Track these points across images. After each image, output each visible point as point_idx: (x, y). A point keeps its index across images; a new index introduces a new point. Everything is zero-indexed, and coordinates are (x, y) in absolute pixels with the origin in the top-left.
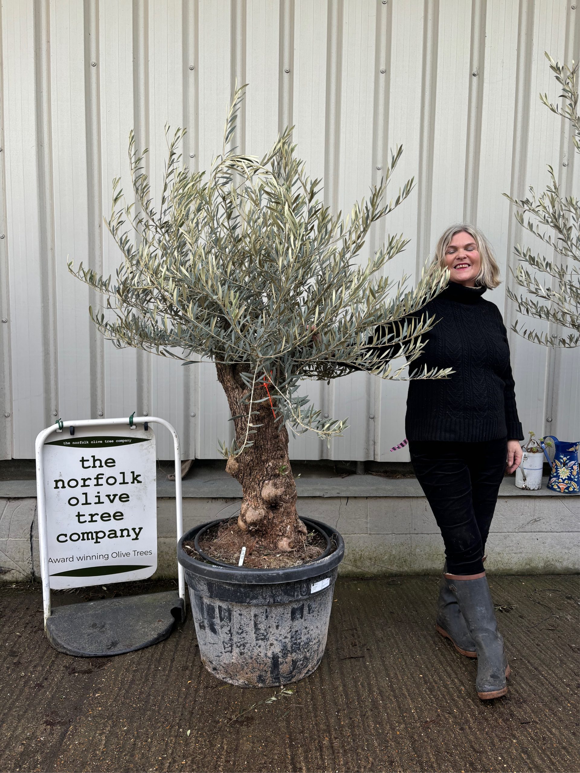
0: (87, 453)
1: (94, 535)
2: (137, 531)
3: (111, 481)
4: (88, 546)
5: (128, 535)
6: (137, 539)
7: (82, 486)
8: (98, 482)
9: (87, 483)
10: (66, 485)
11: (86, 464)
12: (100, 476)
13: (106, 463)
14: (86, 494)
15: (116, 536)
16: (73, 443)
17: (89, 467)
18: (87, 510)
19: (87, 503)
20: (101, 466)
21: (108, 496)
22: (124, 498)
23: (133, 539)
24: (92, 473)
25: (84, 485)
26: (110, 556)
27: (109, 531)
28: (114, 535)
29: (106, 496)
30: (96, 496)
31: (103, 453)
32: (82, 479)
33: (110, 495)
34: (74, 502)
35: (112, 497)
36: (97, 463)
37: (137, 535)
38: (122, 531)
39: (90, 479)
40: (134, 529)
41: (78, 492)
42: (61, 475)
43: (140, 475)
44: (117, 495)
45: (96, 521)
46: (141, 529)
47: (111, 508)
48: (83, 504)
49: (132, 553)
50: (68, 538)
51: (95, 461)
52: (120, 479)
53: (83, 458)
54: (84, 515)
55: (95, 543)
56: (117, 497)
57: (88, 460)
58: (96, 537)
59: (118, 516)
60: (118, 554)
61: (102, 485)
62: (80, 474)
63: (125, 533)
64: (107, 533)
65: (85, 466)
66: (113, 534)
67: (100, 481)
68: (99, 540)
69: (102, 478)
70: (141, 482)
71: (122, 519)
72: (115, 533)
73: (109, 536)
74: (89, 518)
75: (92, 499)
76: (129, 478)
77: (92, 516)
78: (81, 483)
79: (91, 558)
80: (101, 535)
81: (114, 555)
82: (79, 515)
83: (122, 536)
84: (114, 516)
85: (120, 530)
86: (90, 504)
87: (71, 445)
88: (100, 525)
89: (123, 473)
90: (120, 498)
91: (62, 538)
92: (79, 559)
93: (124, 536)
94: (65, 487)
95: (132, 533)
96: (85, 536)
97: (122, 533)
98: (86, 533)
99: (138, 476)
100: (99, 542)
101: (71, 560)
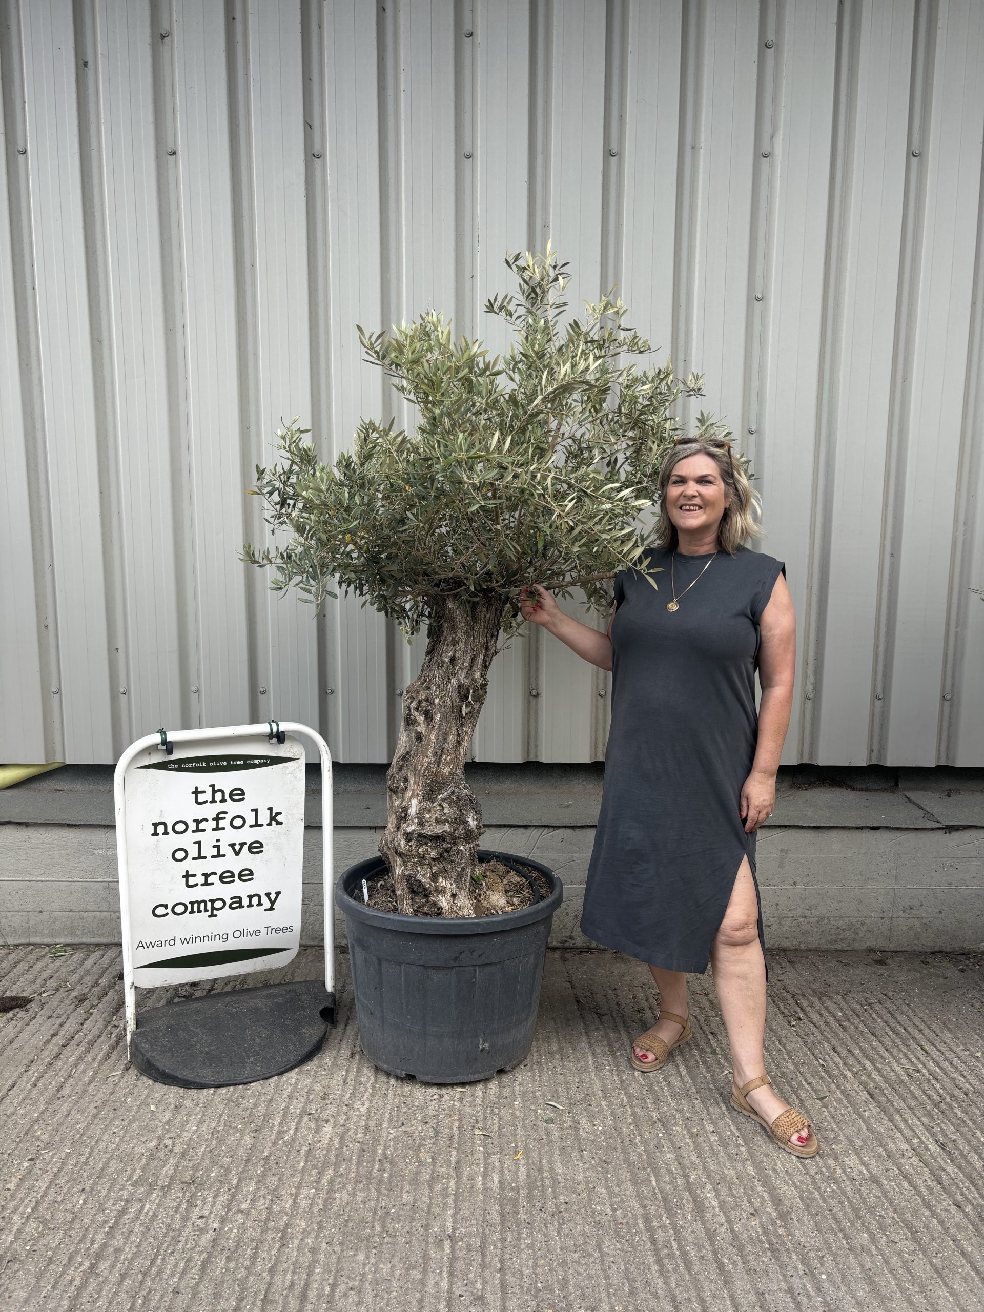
0: (203, 780)
1: (209, 904)
2: (273, 897)
3: (238, 822)
4: (199, 923)
5: (260, 904)
6: (272, 909)
7: (193, 831)
8: (217, 824)
9: (201, 826)
10: (170, 830)
11: (201, 798)
12: (221, 816)
13: (231, 795)
14: (199, 843)
15: (241, 906)
16: (183, 766)
17: (206, 802)
18: (199, 868)
19: (200, 857)
20: (223, 800)
21: (232, 845)
22: (256, 848)
23: (266, 910)
24: (210, 811)
25: (197, 830)
26: (230, 936)
27: (232, 899)
28: (237, 905)
29: (230, 845)
30: (214, 847)
31: (226, 780)
32: (194, 821)
33: (235, 844)
34: (180, 855)
35: (237, 848)
37: (273, 903)
38: (250, 897)
39: (206, 820)
40: (268, 895)
41: (187, 840)
42: (161, 816)
43: (280, 813)
44: (245, 843)
45: (212, 884)
46: (278, 894)
47: (235, 864)
48: (194, 859)
49: (264, 931)
50: (169, 910)
51: (214, 792)
52: (251, 820)
53: (196, 788)
54: (195, 875)
55: (209, 916)
56: (246, 847)
57: (204, 792)
58: (211, 908)
59: (246, 875)
60: (243, 933)
61: (223, 829)
62: (191, 812)
63: (255, 901)
64: (228, 902)
65: (200, 800)
66: (237, 903)
67: (222, 824)
68: (215, 912)
69: (224, 818)
70: (281, 823)
71: (252, 879)
72: (240, 902)
73: (230, 907)
74: (202, 880)
75: (208, 851)
76: (264, 818)
77: (206, 876)
78: (192, 826)
79: (202, 939)
80: (218, 904)
81: (237, 934)
82: (187, 876)
83: (250, 905)
84: (240, 876)
85: (248, 896)
86: (205, 858)
87: (180, 769)
88: (219, 890)
89: (256, 811)
90: (250, 848)
91: (160, 911)
92: (185, 941)
93: (252, 906)
94: (168, 834)
95: (265, 900)
96: (195, 907)
97: (250, 901)
98: (197, 902)
99: (278, 814)
100: (216, 916)
101: (172, 943)
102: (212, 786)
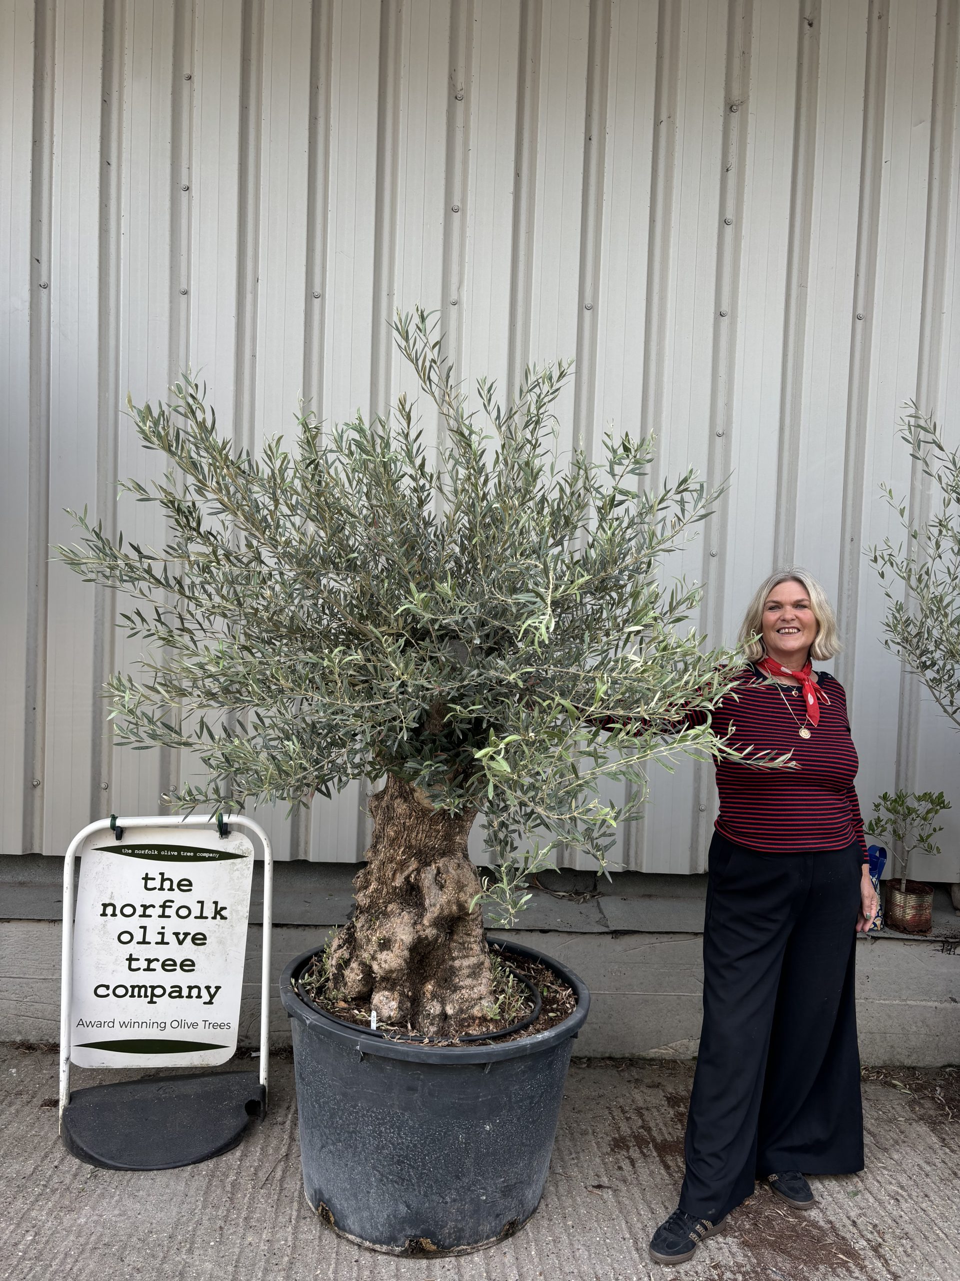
0: (154, 867)
1: (149, 990)
2: (213, 991)
3: (184, 912)
4: (138, 1007)
5: (199, 996)
6: (210, 1003)
7: (140, 916)
8: (164, 912)
9: (148, 912)
10: (118, 912)
11: (150, 884)
12: (168, 904)
13: (179, 885)
14: (145, 928)
15: (180, 996)
16: (135, 851)
17: (155, 888)
18: (142, 953)
19: (144, 942)
20: (171, 889)
21: (177, 934)
22: (199, 939)
23: (205, 1003)
24: (157, 898)
25: (144, 915)
26: (168, 1025)
27: (172, 987)
28: (177, 994)
29: (174, 934)
30: (159, 933)
31: (176, 870)
32: (142, 906)
33: (179, 933)
34: (126, 937)
35: (181, 937)
36: (167, 884)
37: (212, 997)
38: (190, 988)
39: (154, 906)
40: (208, 988)
41: (133, 924)
42: (111, 897)
43: (225, 908)
44: (189, 934)
45: (154, 970)
46: (218, 988)
47: (178, 953)
48: (138, 943)
49: (202, 1024)
50: (110, 991)
51: (163, 880)
52: (196, 911)
53: (147, 874)
54: (138, 960)
55: (149, 1003)
56: (189, 938)
57: (154, 879)
58: (151, 994)
59: (188, 965)
60: (181, 1024)
61: (169, 917)
62: (140, 897)
63: (195, 992)
64: (168, 990)
65: (149, 886)
66: (177, 992)
67: (168, 912)
68: (155, 999)
69: (171, 907)
70: (226, 918)
71: (193, 970)
72: (180, 991)
73: (170, 995)
74: (144, 965)
75: (153, 937)
76: (209, 911)
77: (149, 961)
78: (140, 910)
79: (141, 1025)
80: (158, 991)
81: (175, 1024)
82: (130, 959)
83: (189, 996)
84: (182, 965)
85: (188, 987)
86: (149, 943)
87: (133, 855)
88: (159, 977)
89: (202, 903)
90: (194, 939)
91: (102, 991)
92: (123, 1025)
93: (192, 997)
94: (116, 915)
95: (204, 993)
96: (136, 991)
97: (190, 992)
98: (138, 986)
99: (223, 909)
100: (155, 1003)
101: (111, 1025)
102: (162, 874)
